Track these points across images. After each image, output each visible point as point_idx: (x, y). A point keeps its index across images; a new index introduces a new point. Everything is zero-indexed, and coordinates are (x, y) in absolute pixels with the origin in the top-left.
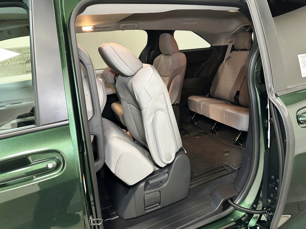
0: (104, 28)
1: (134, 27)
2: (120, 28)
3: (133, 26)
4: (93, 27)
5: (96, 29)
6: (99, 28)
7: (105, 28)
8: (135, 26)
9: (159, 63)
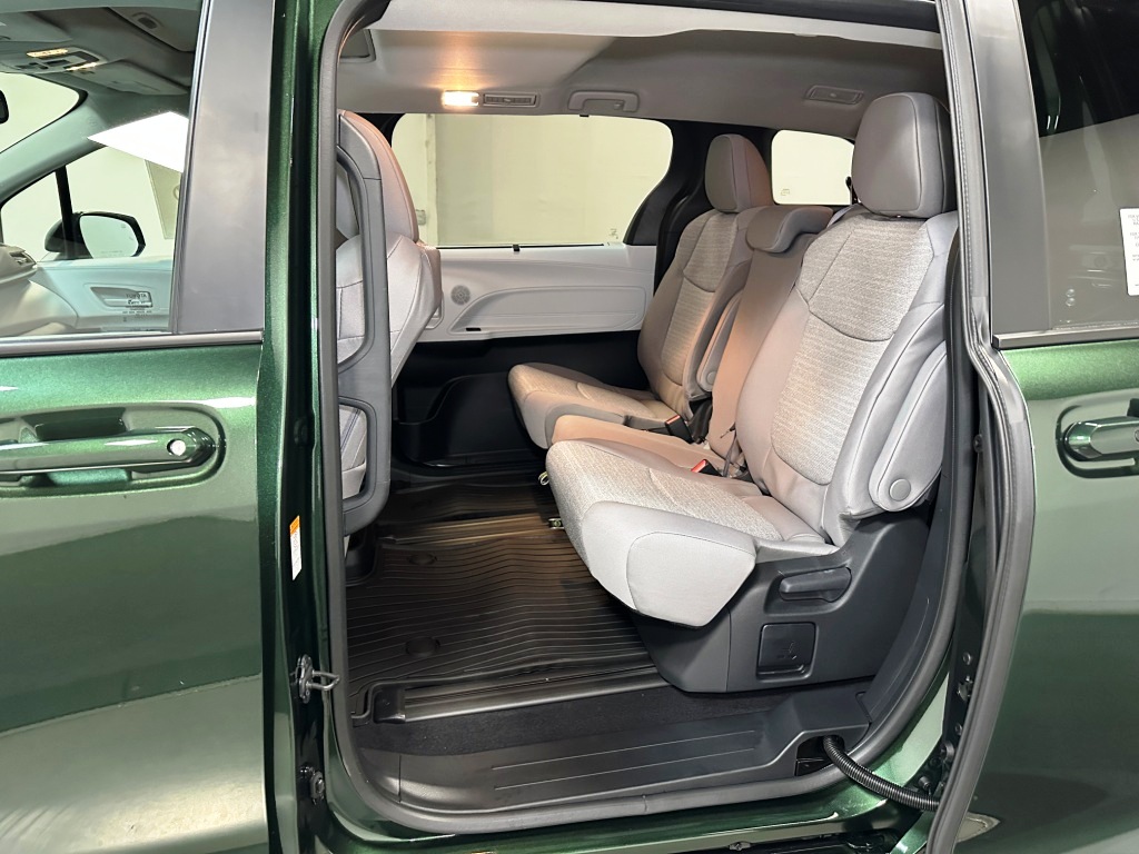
0: (514, 100)
1: (622, 106)
2: (571, 107)
3: (617, 101)
4: (477, 95)
5: (490, 103)
6: (498, 100)
7: (520, 101)
8: (624, 102)
9: (697, 242)
